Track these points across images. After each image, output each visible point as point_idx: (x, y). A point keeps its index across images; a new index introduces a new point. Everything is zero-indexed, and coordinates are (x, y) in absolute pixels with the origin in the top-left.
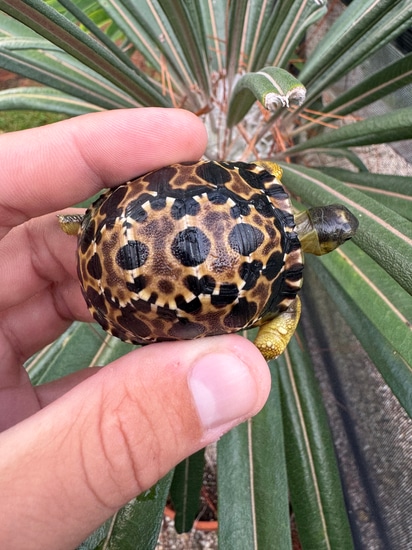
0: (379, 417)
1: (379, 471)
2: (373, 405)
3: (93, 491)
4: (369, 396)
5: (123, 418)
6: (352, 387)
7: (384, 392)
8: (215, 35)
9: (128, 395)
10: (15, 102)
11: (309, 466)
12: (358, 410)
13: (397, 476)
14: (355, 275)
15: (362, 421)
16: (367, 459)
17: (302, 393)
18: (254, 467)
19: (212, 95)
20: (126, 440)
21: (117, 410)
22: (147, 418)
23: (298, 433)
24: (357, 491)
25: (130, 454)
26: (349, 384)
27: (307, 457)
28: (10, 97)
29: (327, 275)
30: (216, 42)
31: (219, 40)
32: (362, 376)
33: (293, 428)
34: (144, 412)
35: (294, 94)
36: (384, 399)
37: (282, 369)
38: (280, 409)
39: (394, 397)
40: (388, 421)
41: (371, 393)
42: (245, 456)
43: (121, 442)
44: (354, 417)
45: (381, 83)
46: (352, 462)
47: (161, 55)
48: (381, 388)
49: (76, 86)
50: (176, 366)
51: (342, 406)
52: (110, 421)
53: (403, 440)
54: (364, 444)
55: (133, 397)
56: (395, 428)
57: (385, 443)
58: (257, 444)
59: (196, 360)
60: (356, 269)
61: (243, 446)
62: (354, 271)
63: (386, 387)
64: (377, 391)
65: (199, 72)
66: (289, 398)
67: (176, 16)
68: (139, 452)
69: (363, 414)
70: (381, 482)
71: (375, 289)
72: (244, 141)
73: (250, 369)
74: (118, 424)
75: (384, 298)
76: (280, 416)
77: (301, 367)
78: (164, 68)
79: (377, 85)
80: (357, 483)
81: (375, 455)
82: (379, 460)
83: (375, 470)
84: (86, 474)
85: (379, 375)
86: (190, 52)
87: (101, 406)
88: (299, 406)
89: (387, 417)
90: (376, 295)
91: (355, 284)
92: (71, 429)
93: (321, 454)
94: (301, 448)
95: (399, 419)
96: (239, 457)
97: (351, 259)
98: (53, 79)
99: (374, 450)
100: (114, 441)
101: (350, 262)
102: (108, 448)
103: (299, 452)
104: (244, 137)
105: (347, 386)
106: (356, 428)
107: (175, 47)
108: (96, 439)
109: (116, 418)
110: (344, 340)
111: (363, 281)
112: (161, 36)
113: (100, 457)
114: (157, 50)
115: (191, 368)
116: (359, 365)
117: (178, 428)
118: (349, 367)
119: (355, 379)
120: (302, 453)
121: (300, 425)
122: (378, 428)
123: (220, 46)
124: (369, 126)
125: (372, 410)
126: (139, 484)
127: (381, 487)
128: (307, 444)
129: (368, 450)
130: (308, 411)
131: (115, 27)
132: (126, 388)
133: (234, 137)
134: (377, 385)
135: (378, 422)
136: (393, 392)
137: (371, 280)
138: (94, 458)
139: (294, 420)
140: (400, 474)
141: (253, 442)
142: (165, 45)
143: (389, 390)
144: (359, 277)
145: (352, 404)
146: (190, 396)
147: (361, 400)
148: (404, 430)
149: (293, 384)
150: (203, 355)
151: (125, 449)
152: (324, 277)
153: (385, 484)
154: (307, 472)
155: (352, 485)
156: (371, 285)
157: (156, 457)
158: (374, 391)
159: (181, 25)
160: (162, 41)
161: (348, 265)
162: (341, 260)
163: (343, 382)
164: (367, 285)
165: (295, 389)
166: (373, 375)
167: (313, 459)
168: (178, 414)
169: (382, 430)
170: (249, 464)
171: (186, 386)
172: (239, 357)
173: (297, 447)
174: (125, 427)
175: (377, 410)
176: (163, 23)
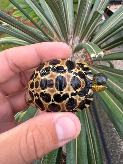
0: (112, 137)
1: (112, 154)
2: (110, 134)
3: (22, 155)
4: (110, 131)
5: (34, 134)
6: (104, 128)
7: (114, 130)
8: (69, 24)
9: (36, 127)
10: (9, 41)
11: (94, 158)
12: (106, 135)
13: (117, 156)
14: (111, 101)
15: (107, 138)
16: (108, 150)
17: (92, 135)
18: (78, 160)
19: (68, 43)
20: (34, 141)
21: (32, 131)
22: (41, 134)
23: (91, 148)
24: (105, 160)
25: (35, 145)
26: (104, 127)
27: (93, 156)
28: (8, 39)
29: (101, 99)
30: (70, 26)
31: (71, 26)
32: (107, 125)
33: (89, 146)
34: (40, 133)
35: (100, 54)
36: (114, 132)
37: (87, 128)
38: (86, 141)
39: (117, 132)
40: (115, 139)
41: (110, 130)
42: (75, 156)
43: (32, 141)
44: (105, 137)
45: (119, 41)
46: (103, 151)
47: (54, 30)
48: (113, 129)
49: (29, 39)
50: (52, 119)
51: (102, 135)
52: (30, 134)
53: (119, 145)
54: (107, 146)
55: (38, 128)
56: (117, 141)
57: (114, 146)
58: (79, 152)
59: (58, 118)
60: (111, 99)
61: (75, 153)
62: (111, 100)
63: (114, 128)
64: (112, 129)
65: (66, 37)
66: (88, 137)
67: (60, 21)
68: (38, 145)
69: (107, 137)
70: (112, 158)
71: (117, 106)
72: (77, 57)
73: (75, 123)
74: (32, 135)
75: (120, 109)
76: (86, 144)
77: (92, 127)
78: (55, 34)
79: (118, 42)
80: (104, 158)
81: (110, 149)
82: (112, 151)
83: (110, 154)
84: (20, 150)
85: (112, 125)
86: (63, 31)
87: (28, 129)
88: (91, 139)
89: (114, 138)
90: (118, 108)
91: (111, 104)
92: (18, 135)
93: (98, 155)
94: (92, 153)
95: (118, 138)
96: (73, 156)
97: (110, 96)
98: (22, 37)
99: (110, 148)
100: (30, 140)
101: (109, 97)
102: (28, 142)
103: (91, 154)
104: (78, 56)
105: (103, 127)
106: (105, 140)
107: (58, 27)
108: (25, 139)
109: (32, 133)
110: (102, 114)
111: (114, 104)
112: (54, 25)
113: (25, 145)
114: (53, 29)
115: (56, 121)
116: (106, 121)
117: (51, 139)
118: (103, 122)
119: (105, 125)
120: (92, 154)
121: (92, 145)
122: (112, 141)
123: (71, 27)
124: (117, 56)
125: (110, 135)
126: (37, 156)
127: (112, 159)
128: (93, 151)
129: (108, 148)
130: (94, 141)
131: (39, 19)
132: (36, 125)
133: (75, 55)
134: (112, 128)
135: (111, 139)
136: (117, 130)
137: (116, 103)
138: (23, 145)
139: (90, 144)
140: (118, 155)
141: (77, 151)
142: (55, 27)
143: (115, 129)
144: (112, 102)
145: (104, 133)
146: (55, 129)
147: (106, 132)
148: (119, 142)
149: (90, 132)
150: (60, 117)
151: (33, 144)
152: (100, 100)
153: (113, 159)
154: (93, 160)
155: (103, 158)
156: (116, 105)
157: (43, 148)
158: (111, 129)
159: (61, 23)
160: (54, 26)
161: (109, 98)
162: (107, 96)
163: (102, 126)
164: (115, 105)
165: (90, 134)
166: (111, 125)
167: (95, 156)
168: (51, 135)
169: (113, 142)
170: (76, 158)
171: (54, 126)
172: (71, 119)
173: (90, 153)
174: (34, 136)
175: (111, 136)
176: (54, 20)
